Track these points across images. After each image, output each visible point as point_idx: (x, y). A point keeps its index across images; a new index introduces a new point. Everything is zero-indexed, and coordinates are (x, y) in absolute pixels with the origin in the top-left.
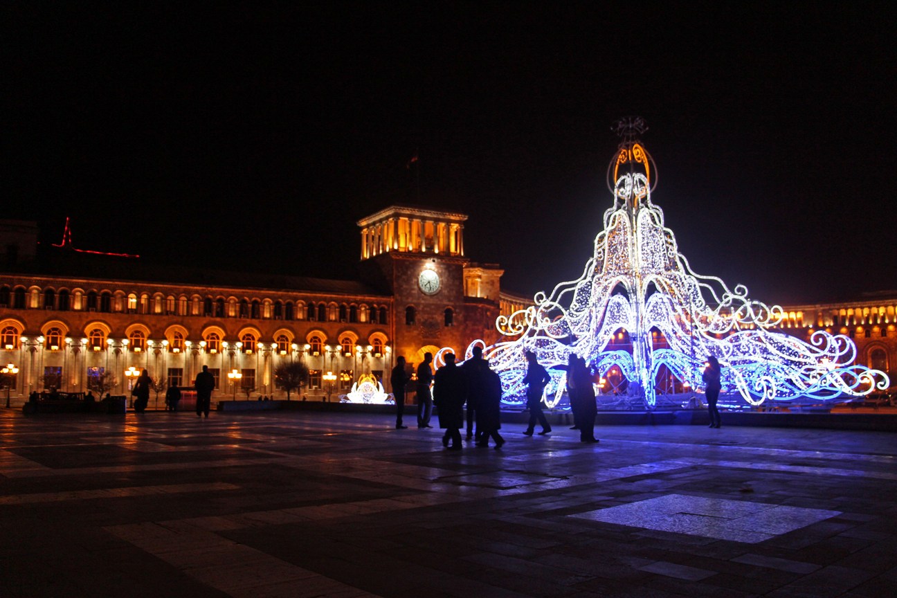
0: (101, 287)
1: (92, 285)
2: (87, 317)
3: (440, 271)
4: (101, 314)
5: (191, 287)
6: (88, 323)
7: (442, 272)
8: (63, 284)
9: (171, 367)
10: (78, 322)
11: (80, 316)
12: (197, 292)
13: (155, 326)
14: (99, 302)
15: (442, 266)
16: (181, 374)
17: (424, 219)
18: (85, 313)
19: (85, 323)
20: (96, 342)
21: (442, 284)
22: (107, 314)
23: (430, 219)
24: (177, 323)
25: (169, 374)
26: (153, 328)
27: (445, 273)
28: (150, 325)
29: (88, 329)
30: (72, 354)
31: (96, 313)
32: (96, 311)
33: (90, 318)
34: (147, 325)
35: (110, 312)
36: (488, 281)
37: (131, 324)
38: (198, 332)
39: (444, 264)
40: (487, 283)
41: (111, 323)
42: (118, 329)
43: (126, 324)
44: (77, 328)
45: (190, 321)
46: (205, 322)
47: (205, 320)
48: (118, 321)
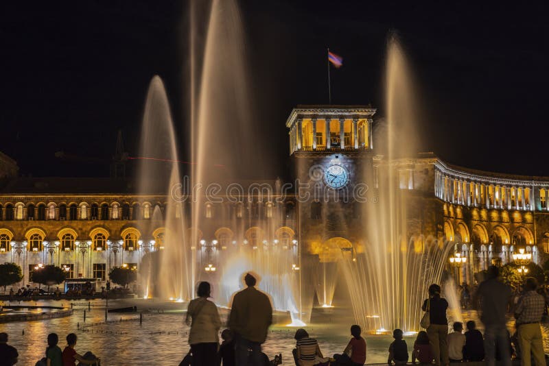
0: (37, 200)
1: (29, 199)
2: (27, 225)
3: (347, 166)
4: (37, 222)
5: (110, 196)
6: (28, 229)
7: (349, 167)
8: (9, 199)
9: (96, 263)
10: (20, 229)
11: (22, 225)
12: (115, 200)
13: (81, 229)
14: (36, 212)
15: (349, 161)
16: (104, 269)
17: (328, 118)
18: (25, 222)
19: (25, 229)
20: (36, 244)
21: (350, 178)
22: (43, 222)
23: (335, 117)
24: (99, 226)
25: (94, 269)
26: (80, 232)
27: (352, 168)
28: (77, 229)
29: (28, 234)
30: (16, 254)
31: (33, 222)
32: (34, 220)
33: (29, 225)
34: (74, 229)
35: (45, 220)
36: (421, 170)
37: (62, 228)
38: (118, 233)
39: (351, 159)
40: (421, 172)
41: (46, 229)
42: (51, 233)
43: (58, 229)
44: (20, 234)
45: (111, 224)
46: (123, 225)
47: (123, 223)
48: (51, 227)
